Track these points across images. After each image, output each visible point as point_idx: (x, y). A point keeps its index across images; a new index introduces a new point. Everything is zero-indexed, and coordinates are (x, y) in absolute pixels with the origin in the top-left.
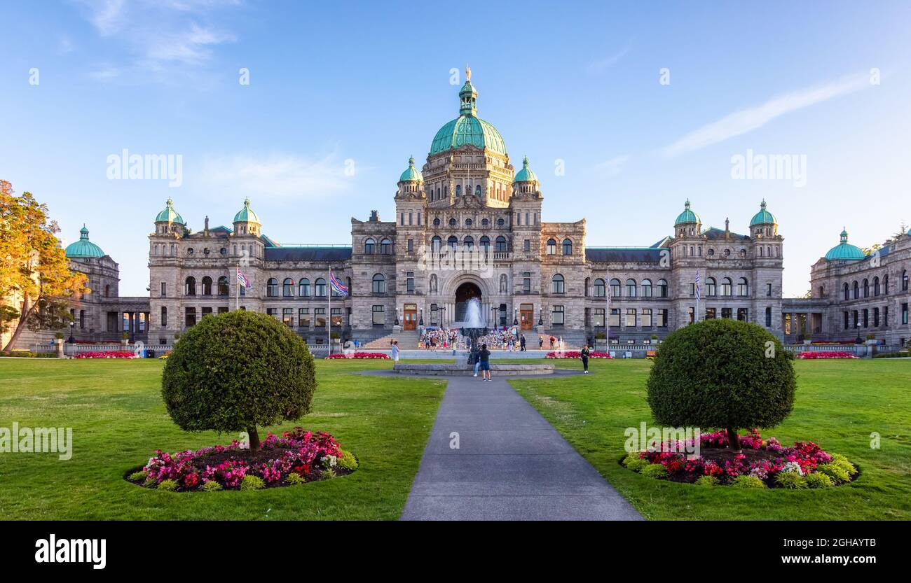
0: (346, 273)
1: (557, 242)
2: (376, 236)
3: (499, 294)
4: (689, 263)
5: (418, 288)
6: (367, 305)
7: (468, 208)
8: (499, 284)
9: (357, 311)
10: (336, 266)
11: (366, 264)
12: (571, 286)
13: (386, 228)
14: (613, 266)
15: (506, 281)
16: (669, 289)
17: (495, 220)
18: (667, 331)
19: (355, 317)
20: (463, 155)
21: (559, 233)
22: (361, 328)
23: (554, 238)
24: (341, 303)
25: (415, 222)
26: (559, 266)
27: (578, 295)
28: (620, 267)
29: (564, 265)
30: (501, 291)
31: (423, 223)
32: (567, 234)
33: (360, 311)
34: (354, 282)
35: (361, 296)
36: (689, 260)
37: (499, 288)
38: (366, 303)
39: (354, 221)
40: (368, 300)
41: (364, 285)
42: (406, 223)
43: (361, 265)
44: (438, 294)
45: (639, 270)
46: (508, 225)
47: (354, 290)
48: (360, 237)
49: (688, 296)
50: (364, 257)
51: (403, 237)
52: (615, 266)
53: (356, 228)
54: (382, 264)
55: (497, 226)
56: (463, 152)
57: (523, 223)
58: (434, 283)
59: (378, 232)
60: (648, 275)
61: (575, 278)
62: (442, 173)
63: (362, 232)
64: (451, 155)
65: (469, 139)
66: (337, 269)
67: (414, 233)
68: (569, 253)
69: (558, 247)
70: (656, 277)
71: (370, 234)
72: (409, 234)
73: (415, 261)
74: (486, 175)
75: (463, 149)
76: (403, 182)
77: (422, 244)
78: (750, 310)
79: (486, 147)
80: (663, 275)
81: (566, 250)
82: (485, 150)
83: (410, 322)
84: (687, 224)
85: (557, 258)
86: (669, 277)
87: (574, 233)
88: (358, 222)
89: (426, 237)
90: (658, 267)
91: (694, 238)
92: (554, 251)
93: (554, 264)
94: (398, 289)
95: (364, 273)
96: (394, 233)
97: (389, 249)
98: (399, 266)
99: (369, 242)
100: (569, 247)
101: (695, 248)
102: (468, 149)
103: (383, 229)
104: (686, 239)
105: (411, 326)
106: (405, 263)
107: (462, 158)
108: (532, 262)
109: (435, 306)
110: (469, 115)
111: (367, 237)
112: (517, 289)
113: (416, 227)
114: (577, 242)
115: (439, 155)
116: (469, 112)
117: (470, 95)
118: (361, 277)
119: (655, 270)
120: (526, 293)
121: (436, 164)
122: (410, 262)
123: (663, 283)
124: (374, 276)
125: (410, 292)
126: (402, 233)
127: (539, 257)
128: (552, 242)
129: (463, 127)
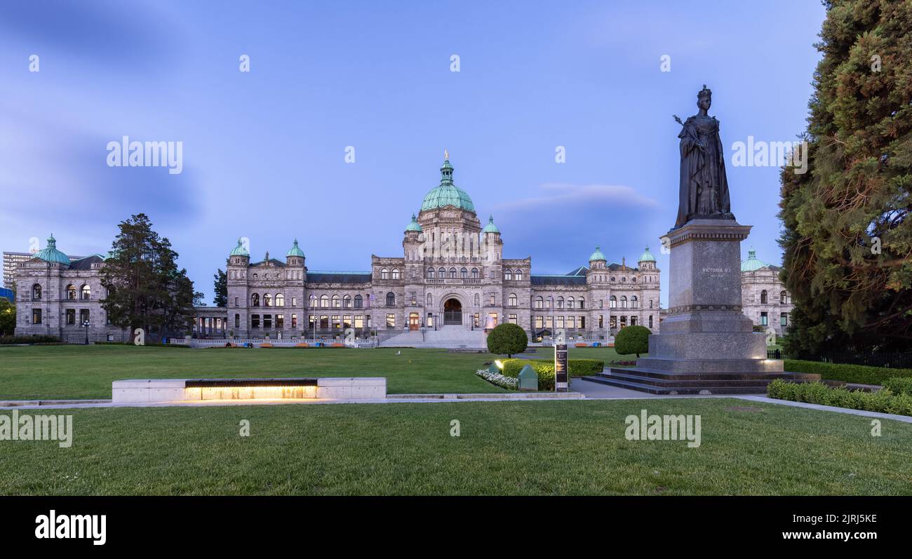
0: (367, 291)
1: (513, 272)
2: (389, 267)
3: (474, 307)
4: (599, 286)
5: (419, 303)
6: (383, 314)
8: (474, 300)
9: (376, 318)
10: (358, 287)
11: (382, 286)
12: (522, 301)
13: (397, 262)
14: (548, 288)
15: (478, 298)
16: (586, 304)
17: (471, 256)
19: (374, 321)
20: (446, 212)
21: (514, 266)
22: (379, 329)
23: (510, 269)
24: (362, 312)
25: (416, 259)
26: (514, 288)
27: (526, 307)
28: (553, 289)
29: (517, 287)
30: (475, 305)
31: (422, 258)
32: (519, 267)
33: (378, 317)
34: (373, 297)
35: (379, 307)
37: (474, 302)
38: (382, 312)
40: (384, 310)
41: (380, 300)
42: (411, 259)
43: (379, 287)
44: (433, 306)
45: (566, 291)
47: (373, 303)
48: (377, 267)
49: (599, 308)
50: (380, 281)
51: (409, 267)
52: (550, 288)
53: (374, 261)
54: (393, 286)
55: (472, 261)
56: (446, 210)
57: (490, 259)
58: (429, 299)
59: (391, 264)
60: (571, 294)
61: (524, 296)
62: (431, 224)
63: (379, 264)
64: (437, 212)
65: (449, 202)
66: (359, 289)
67: (416, 265)
68: (520, 279)
69: (513, 275)
70: (578, 296)
71: (385, 266)
72: (413, 266)
73: (418, 284)
74: (462, 226)
75: (446, 208)
76: (409, 232)
77: (422, 274)
78: (639, 318)
79: (461, 207)
80: (581, 294)
81: (518, 277)
82: (461, 209)
83: (414, 325)
84: (597, 261)
85: (512, 282)
86: (586, 295)
87: (523, 266)
88: (377, 257)
89: (424, 268)
90: (578, 289)
91: (602, 270)
92: (510, 279)
93: (510, 287)
94: (406, 303)
95: (381, 292)
96: (403, 265)
97: (398, 275)
98: (406, 287)
99: (384, 271)
100: (520, 275)
101: (603, 276)
102: (450, 208)
103: (394, 262)
104: (597, 270)
105: (414, 328)
106: (411, 285)
107: (445, 214)
108: (496, 286)
109: (431, 314)
110: (448, 184)
111: (383, 267)
112: (487, 303)
113: (418, 262)
114: (526, 272)
115: (428, 211)
116: (449, 182)
117: (448, 169)
118: (379, 295)
119: (576, 291)
120: (493, 306)
121: (426, 217)
122: (414, 286)
123: (582, 299)
124: (388, 294)
125: (414, 305)
126: (408, 265)
127: (501, 282)
128: (509, 272)
129: (445, 192)
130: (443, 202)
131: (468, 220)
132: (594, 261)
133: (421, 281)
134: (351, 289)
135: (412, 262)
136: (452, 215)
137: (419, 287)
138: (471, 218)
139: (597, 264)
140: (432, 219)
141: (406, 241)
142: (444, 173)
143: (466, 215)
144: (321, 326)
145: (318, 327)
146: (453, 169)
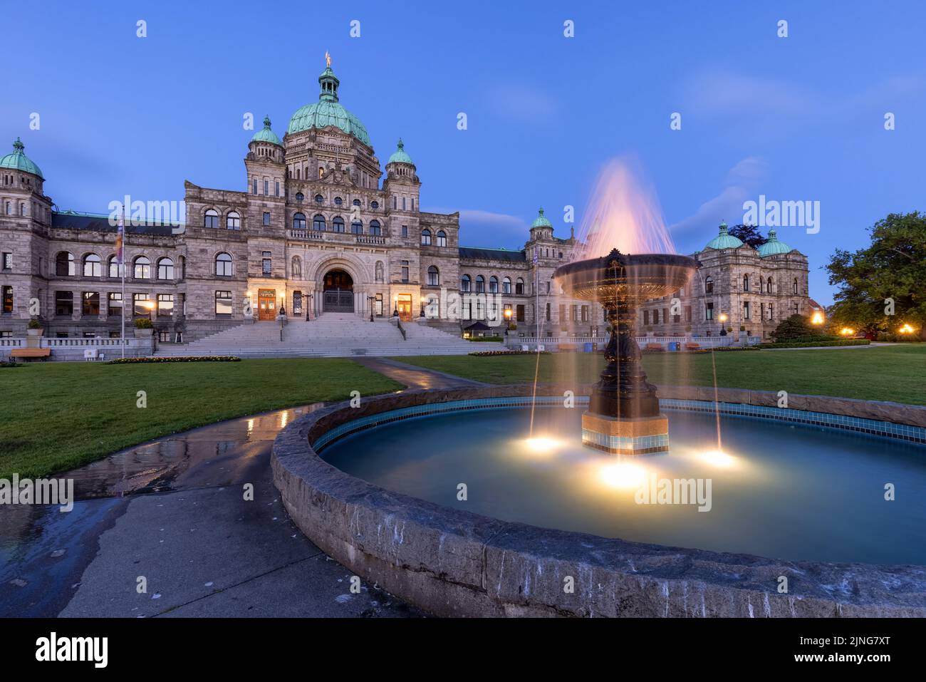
0: (181, 250)
1: (433, 233)
2: (221, 207)
3: (374, 282)
4: (546, 263)
5: (278, 271)
6: (208, 290)
7: (338, 184)
8: (374, 270)
9: (193, 297)
10: (165, 242)
11: (206, 239)
12: (447, 278)
13: (234, 199)
14: (478, 263)
15: (382, 268)
16: (525, 287)
17: (369, 202)
18: (525, 325)
19: (191, 304)
20: (327, 137)
21: (435, 224)
22: (199, 317)
23: (429, 228)
24: (172, 288)
25: (271, 192)
26: (435, 258)
27: (453, 288)
28: (484, 264)
29: (439, 257)
30: (376, 279)
31: (282, 193)
32: (442, 226)
33: (198, 296)
34: (189, 260)
35: (200, 278)
36: (546, 261)
37: (374, 275)
38: (206, 288)
39: (188, 185)
40: (210, 283)
41: (202, 264)
42: (260, 191)
43: (198, 241)
44: (303, 279)
45: (501, 268)
46: (383, 209)
47: (189, 270)
48: (197, 205)
49: (546, 293)
50: (203, 231)
51: (257, 208)
52: (480, 263)
53: (191, 193)
54: (228, 241)
55: (371, 209)
56: (327, 133)
57: (399, 207)
58: (296, 266)
59: (223, 202)
60: (508, 273)
61: (450, 271)
62: (303, 152)
63: (200, 200)
64: (313, 134)
65: (332, 121)
66: (165, 246)
67: (271, 204)
68: (444, 245)
69: (433, 238)
70: (515, 276)
71: (212, 203)
72: (264, 206)
73: (274, 238)
74: (353, 160)
75: (326, 130)
76: (256, 143)
77: (282, 219)
78: (590, 308)
79: (351, 132)
80: (520, 274)
81: (441, 242)
82: (351, 135)
83: (267, 311)
84: (543, 228)
85: (432, 248)
86: (525, 275)
87: (449, 225)
88: (195, 187)
89: (287, 212)
90: (516, 267)
91: (549, 241)
92: (428, 242)
93: (429, 255)
94: (250, 271)
95: (203, 251)
96: (246, 205)
97: (238, 223)
98: (251, 242)
99: (209, 213)
100: (444, 239)
101: (550, 250)
102: (333, 131)
103: (230, 199)
104: (543, 241)
105: (267, 316)
106: (260, 239)
107: (326, 139)
108: (410, 250)
109: (300, 292)
110: (330, 101)
111: (208, 207)
112: (395, 277)
113: (274, 199)
114: (452, 234)
115: (298, 134)
116: (331, 98)
117: (331, 81)
118: (199, 255)
119: (514, 269)
120: (405, 282)
121: (294, 142)
122: (267, 240)
123: (520, 281)
124: (218, 254)
125: (266, 275)
126: (255, 204)
127: (418, 245)
128: (427, 232)
129: (325, 108)
130: (322, 121)
131: (362, 154)
132: (538, 228)
133: (281, 233)
134: (149, 246)
135: (262, 197)
136: (337, 142)
137: (277, 243)
138: (365, 152)
139: (543, 233)
140: (303, 145)
141: (251, 158)
142: (324, 84)
143: (359, 147)
144: (85, 311)
145: (75, 314)
146: (338, 82)
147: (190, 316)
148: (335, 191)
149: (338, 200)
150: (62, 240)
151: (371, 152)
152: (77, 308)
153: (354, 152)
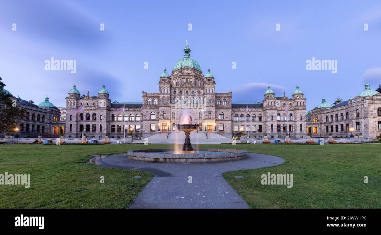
0: (141, 112)
1: (221, 100)
2: (152, 98)
3: (199, 119)
4: (271, 108)
5: (168, 117)
6: (148, 124)
7: (187, 87)
8: (199, 115)
9: (144, 126)
10: (138, 109)
11: (148, 108)
12: (227, 117)
13: (156, 95)
15: (201, 114)
16: (262, 118)
17: (197, 92)
18: (262, 133)
19: (144, 128)
20: (185, 70)
21: (222, 97)
22: (146, 132)
23: (220, 99)
24: (139, 123)
25: (166, 92)
26: (222, 109)
27: (229, 120)
28: (244, 110)
29: (224, 109)
30: (200, 118)
31: (169, 92)
32: (225, 97)
33: (146, 125)
34: (143, 115)
35: (146, 120)
36: (271, 107)
37: (199, 117)
38: (148, 123)
39: (143, 92)
40: (149, 121)
41: (147, 116)
42: (163, 93)
43: (146, 109)
44: (175, 119)
45: (251, 111)
46: (202, 93)
47: (143, 118)
48: (146, 98)
49: (271, 120)
50: (147, 106)
51: (162, 98)
52: (242, 110)
53: (144, 95)
54: (154, 108)
55: (198, 94)
56: (185, 69)
57: (208, 92)
58: (173, 115)
59: (153, 96)
60: (254, 113)
61: (228, 114)
62: (177, 77)
63: (146, 96)
64: (181, 70)
65: (187, 65)
66: (138, 111)
67: (166, 96)
68: (226, 104)
69: (221, 102)
70: (257, 114)
71: (150, 97)
72: (164, 97)
73: (167, 107)
74: (194, 77)
75: (185, 68)
76: (162, 77)
77: (169, 100)
78: (294, 126)
79: (193, 67)
80: (260, 113)
81: (225, 103)
82: (193, 68)
83: (165, 130)
84: (270, 94)
85: (221, 106)
86: (262, 113)
87: (227, 97)
88: (145, 93)
89: (171, 98)
90: (258, 110)
91: (273, 99)
92: (220, 104)
93: (220, 108)
94: (160, 117)
95: (147, 112)
96: (159, 97)
97: (157, 103)
98: (160, 108)
99: (149, 100)
100: (226, 102)
101: (273, 103)
102: (187, 68)
103: (155, 95)
104: (269, 99)
105: (165, 131)
106: (163, 107)
107: (185, 71)
108: (211, 107)
109: (174, 123)
110: (187, 57)
111: (149, 98)
112: (206, 117)
113: (167, 94)
114: (229, 100)
115: (176, 71)
116: (188, 56)
117: (188, 50)
118: (146, 113)
119: (257, 111)
120: (210, 119)
121: (175, 74)
122: (164, 107)
123: (260, 116)
124: (151, 113)
125: (164, 118)
126: (161, 96)
127: (214, 105)
128: (219, 100)
129: (185, 61)
130: (184, 65)
131: (197, 74)
132: (267, 94)
133: (169, 105)
134: (134, 111)
135: (163, 94)
136: (189, 71)
137: (168, 108)
138: (199, 74)
139: (270, 96)
140: (178, 74)
141: (160, 82)
142: (185, 52)
143: (196, 72)
144: (118, 131)
145: (116, 131)
146: (190, 50)
147: (144, 131)
148: (186, 89)
149: (187, 92)
150: (113, 111)
151: (201, 73)
152: (116, 130)
153: (194, 74)
